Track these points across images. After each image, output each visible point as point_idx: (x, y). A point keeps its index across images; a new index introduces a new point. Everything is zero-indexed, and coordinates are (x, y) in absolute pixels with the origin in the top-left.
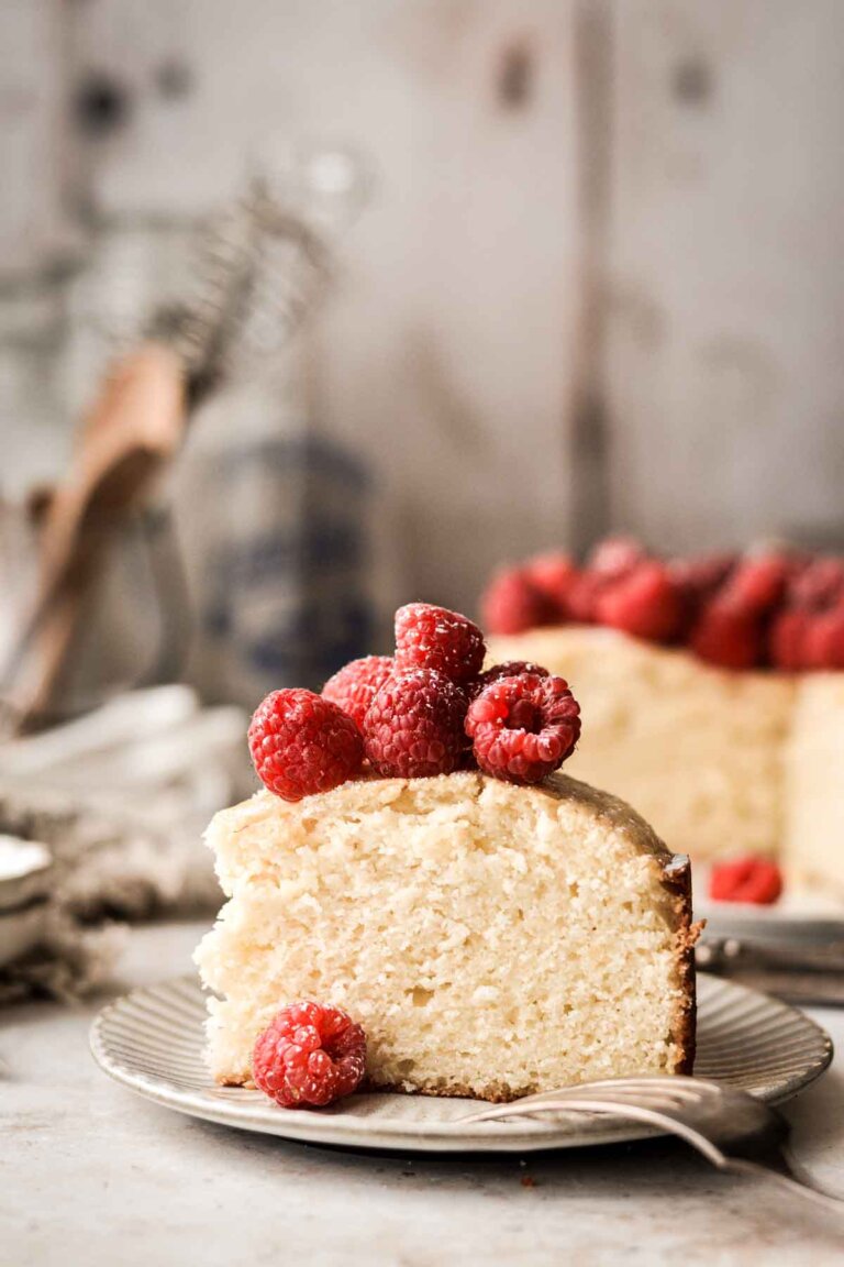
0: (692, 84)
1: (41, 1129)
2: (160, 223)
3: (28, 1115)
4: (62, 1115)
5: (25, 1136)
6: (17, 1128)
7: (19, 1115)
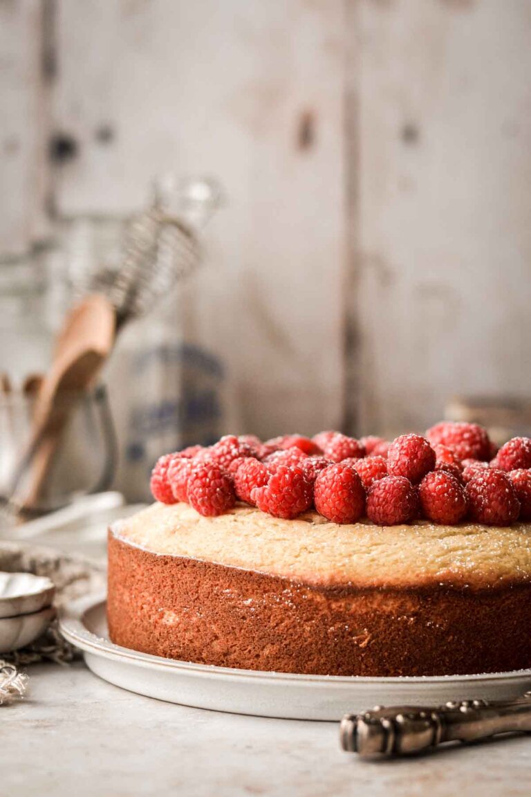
0: (410, 135)
1: (50, 728)
2: (98, 219)
3: (43, 721)
4: (62, 721)
5: (41, 731)
6: (37, 727)
7: (38, 721)
